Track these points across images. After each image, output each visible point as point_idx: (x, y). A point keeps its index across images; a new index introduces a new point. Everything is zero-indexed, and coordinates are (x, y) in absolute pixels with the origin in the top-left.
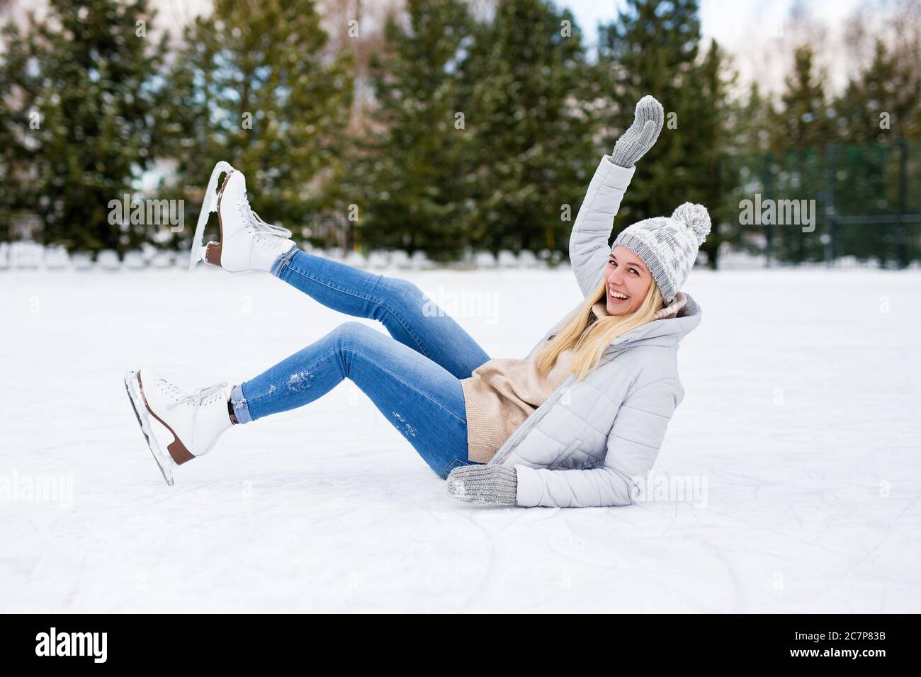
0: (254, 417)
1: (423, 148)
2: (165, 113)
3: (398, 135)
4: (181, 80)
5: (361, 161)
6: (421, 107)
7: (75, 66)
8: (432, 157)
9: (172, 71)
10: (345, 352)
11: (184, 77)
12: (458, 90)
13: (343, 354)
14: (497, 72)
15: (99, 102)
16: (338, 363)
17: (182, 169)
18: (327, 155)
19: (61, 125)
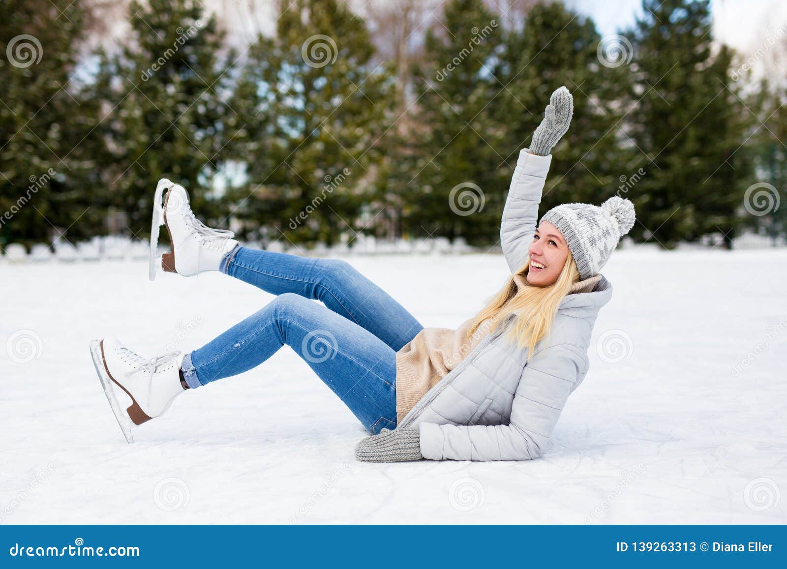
0: (203, 382)
1: (460, 146)
2: (232, 121)
3: (437, 135)
4: (247, 92)
5: (406, 159)
6: (457, 109)
7: (154, 83)
8: (469, 155)
9: (238, 84)
10: (281, 321)
11: (248, 90)
12: (490, 93)
13: (279, 324)
14: (525, 76)
15: (176, 113)
16: (275, 331)
17: (250, 170)
18: (375, 155)
19: (142, 134)
